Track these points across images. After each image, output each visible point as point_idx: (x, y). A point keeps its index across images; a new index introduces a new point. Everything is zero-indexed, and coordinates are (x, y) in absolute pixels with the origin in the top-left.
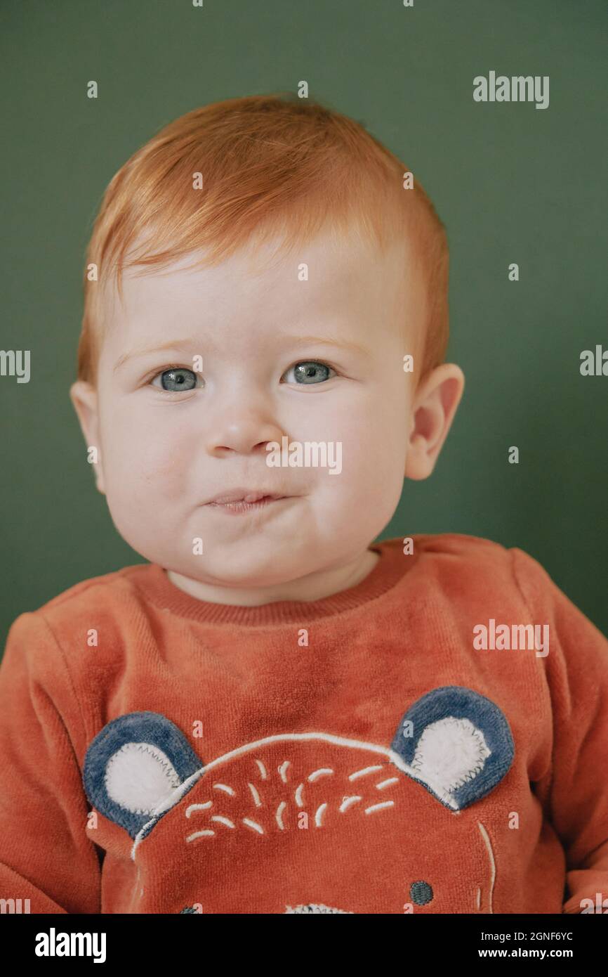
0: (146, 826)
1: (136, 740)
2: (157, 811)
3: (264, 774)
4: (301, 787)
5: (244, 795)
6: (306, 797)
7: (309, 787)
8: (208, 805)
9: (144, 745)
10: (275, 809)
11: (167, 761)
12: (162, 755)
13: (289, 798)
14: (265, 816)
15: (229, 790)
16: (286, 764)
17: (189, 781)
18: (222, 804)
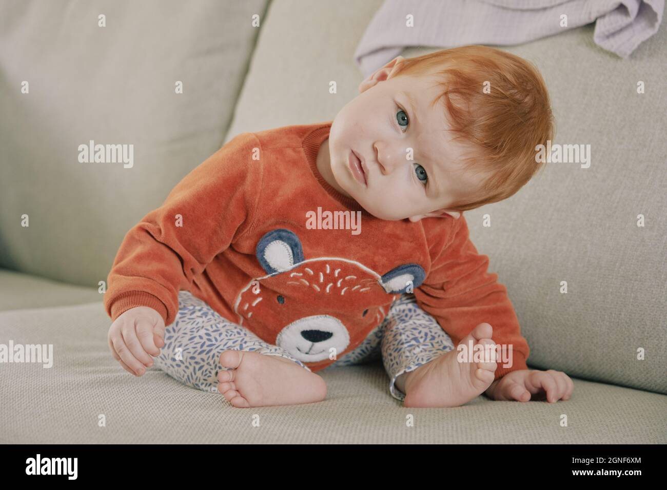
0: (273, 274)
1: (283, 241)
2: (281, 270)
3: (328, 271)
4: (341, 280)
5: (316, 276)
6: (341, 284)
7: (344, 280)
8: (301, 274)
9: (285, 244)
10: (328, 285)
11: (291, 254)
12: (290, 251)
13: (335, 283)
14: (323, 286)
15: (312, 273)
16: (339, 270)
17: (297, 265)
18: (306, 276)
